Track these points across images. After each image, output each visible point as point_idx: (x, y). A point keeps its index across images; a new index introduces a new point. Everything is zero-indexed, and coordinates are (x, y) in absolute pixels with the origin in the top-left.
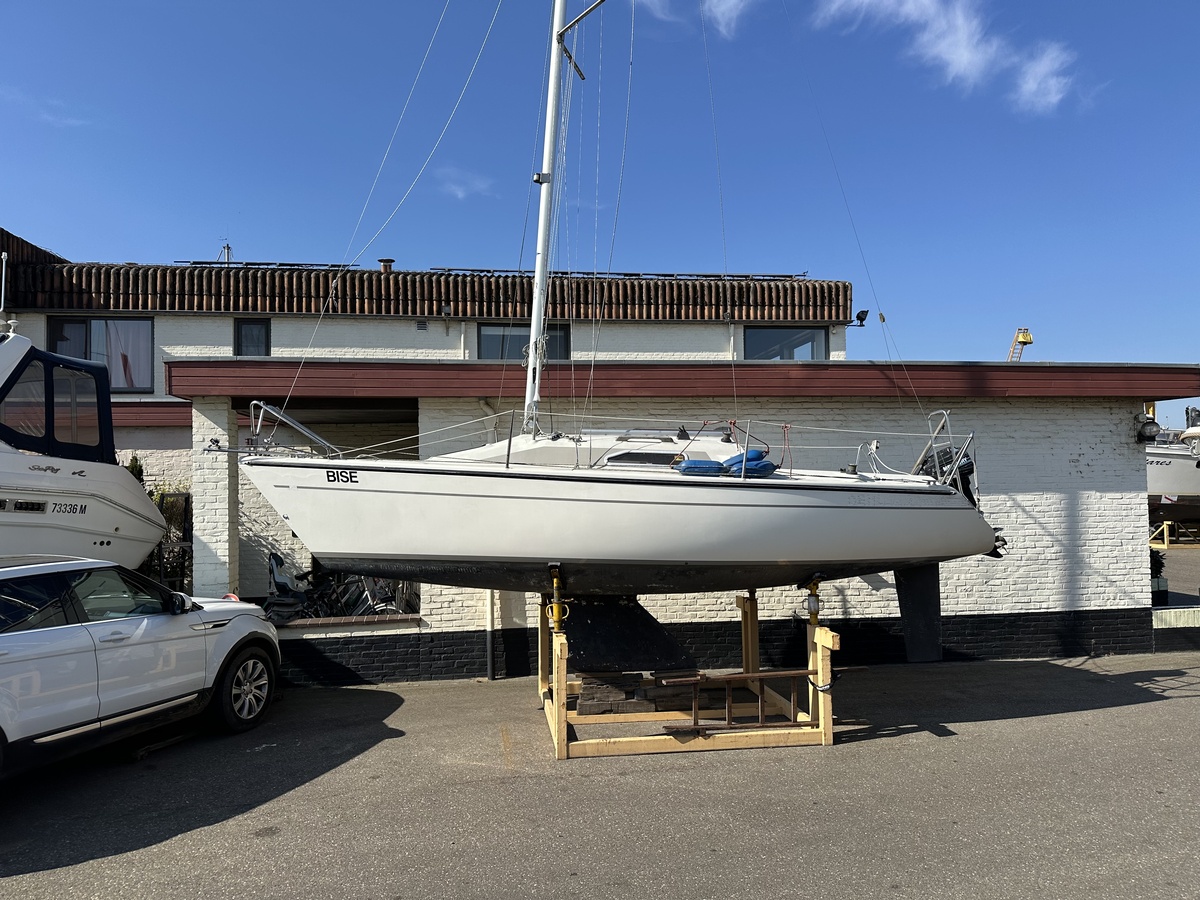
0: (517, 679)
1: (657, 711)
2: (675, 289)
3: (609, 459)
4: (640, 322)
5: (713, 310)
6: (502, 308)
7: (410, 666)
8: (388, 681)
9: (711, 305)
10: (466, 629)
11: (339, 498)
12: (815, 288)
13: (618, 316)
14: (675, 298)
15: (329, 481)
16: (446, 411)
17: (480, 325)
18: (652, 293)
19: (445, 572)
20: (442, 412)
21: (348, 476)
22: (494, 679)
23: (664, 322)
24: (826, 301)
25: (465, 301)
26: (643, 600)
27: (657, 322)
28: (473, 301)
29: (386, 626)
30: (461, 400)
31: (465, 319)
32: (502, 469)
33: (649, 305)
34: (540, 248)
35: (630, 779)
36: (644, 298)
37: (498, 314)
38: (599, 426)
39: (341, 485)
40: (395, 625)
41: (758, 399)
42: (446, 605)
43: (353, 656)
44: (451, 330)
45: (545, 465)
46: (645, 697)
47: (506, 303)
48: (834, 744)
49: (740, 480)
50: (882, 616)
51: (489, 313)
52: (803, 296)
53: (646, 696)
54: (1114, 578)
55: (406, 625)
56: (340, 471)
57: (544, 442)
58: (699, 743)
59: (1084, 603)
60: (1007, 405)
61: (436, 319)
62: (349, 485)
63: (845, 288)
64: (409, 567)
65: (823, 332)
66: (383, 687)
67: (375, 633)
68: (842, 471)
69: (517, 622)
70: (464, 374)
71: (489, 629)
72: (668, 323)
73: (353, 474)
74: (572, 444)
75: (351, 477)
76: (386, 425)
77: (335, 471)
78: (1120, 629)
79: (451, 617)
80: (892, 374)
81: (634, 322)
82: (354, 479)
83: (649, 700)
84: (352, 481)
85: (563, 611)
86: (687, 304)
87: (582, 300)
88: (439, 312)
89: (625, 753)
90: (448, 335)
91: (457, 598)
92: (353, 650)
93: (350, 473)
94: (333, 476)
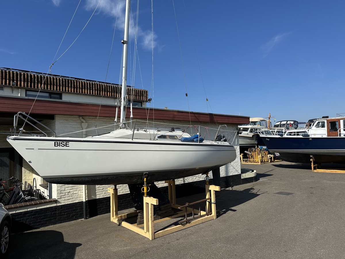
0: (92, 218)
2: (99, 86)
3: (158, 137)
4: (87, 95)
5: (111, 94)
6: (36, 85)
7: (53, 219)
8: (43, 226)
9: (110, 92)
10: (74, 202)
11: (61, 153)
12: (138, 91)
13: (80, 92)
14: (99, 88)
15: (55, 146)
17: (26, 91)
18: (91, 86)
20: (65, 121)
21: (65, 144)
22: (87, 219)
23: (95, 96)
24: (142, 95)
25: (21, 81)
27: (93, 95)
28: (24, 81)
29: (43, 204)
30: (72, 116)
31: (21, 87)
32: (130, 140)
33: (90, 90)
36: (88, 87)
37: (34, 87)
39: (61, 148)
40: (47, 204)
42: (67, 194)
43: (28, 219)
44: (14, 91)
47: (38, 83)
48: (217, 218)
49: (198, 143)
51: (31, 86)
52: (136, 93)
53: (158, 214)
55: (51, 203)
56: (61, 142)
58: (188, 225)
59: (230, 174)
61: (8, 87)
62: (65, 148)
63: (146, 92)
65: (140, 103)
66: (42, 229)
67: (38, 208)
68: (212, 141)
69: (93, 197)
71: (84, 201)
72: (96, 96)
73: (67, 143)
75: (66, 144)
77: (59, 142)
78: (236, 179)
79: (69, 198)
81: (85, 94)
82: (67, 145)
84: (66, 146)
86: (102, 91)
87: (67, 85)
88: (9, 84)
89: (170, 233)
90: (13, 93)
91: (71, 191)
92: (28, 216)
93: (66, 143)
94: (57, 144)
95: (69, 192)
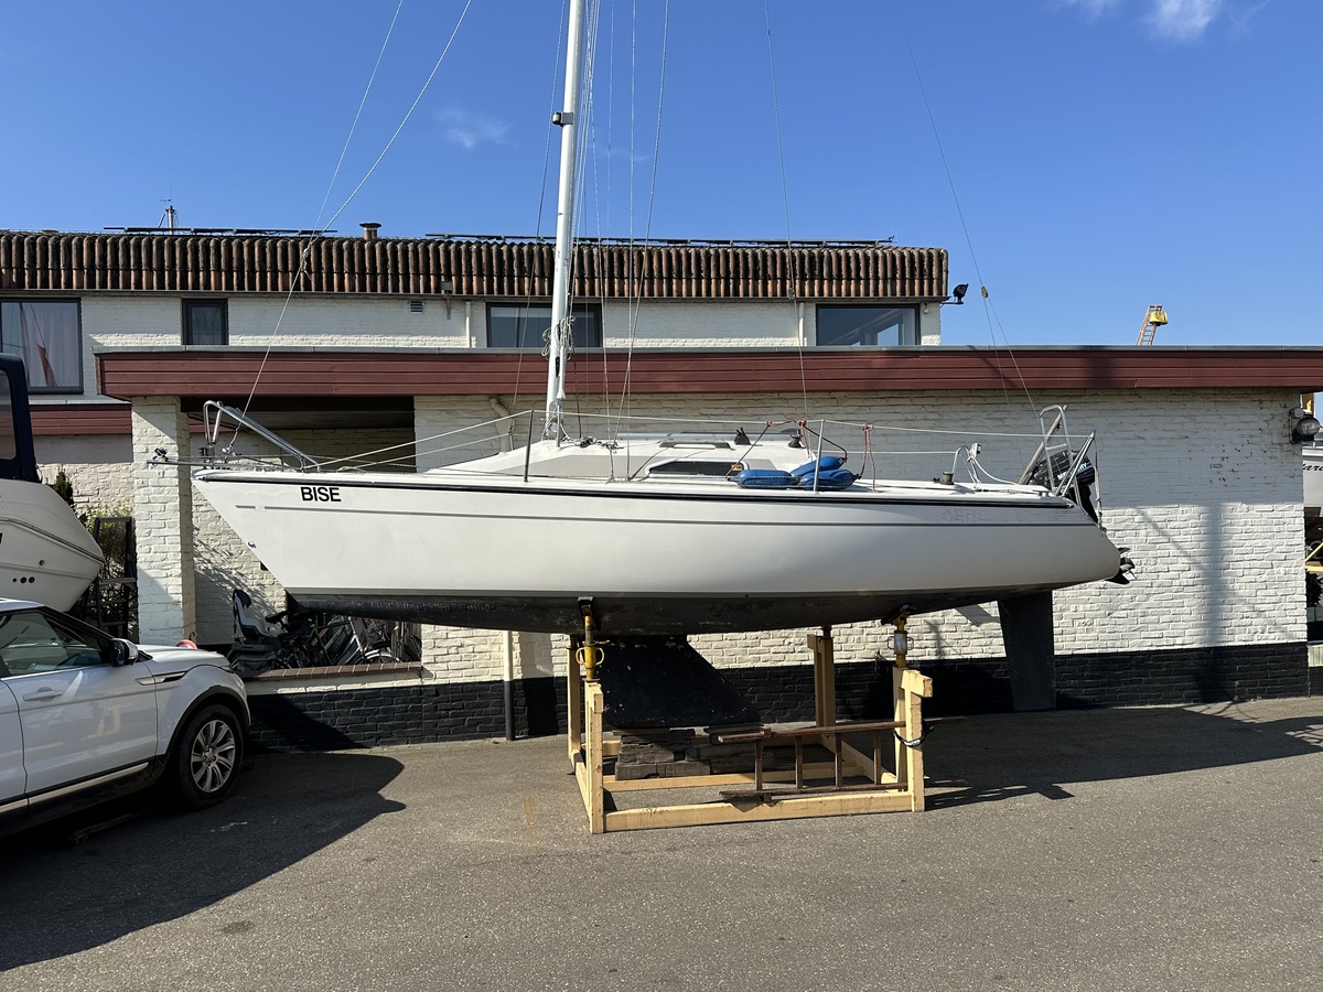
0: (542, 739)
1: (712, 773)
2: (731, 259)
3: (651, 470)
4: (688, 300)
5: (778, 286)
6: (516, 284)
7: (410, 726)
8: (383, 744)
9: (775, 278)
10: (478, 679)
11: (317, 520)
12: (903, 257)
13: (661, 294)
14: (731, 270)
15: (304, 499)
16: (449, 412)
17: (489, 306)
18: (703, 265)
19: (451, 610)
20: (444, 414)
21: (328, 493)
22: (513, 739)
23: (718, 300)
24: (917, 273)
25: (470, 275)
26: (694, 641)
27: (709, 300)
28: (480, 275)
29: (382, 677)
30: (468, 398)
31: (470, 298)
32: (519, 483)
33: (699, 278)
34: (562, 207)
35: (680, 855)
36: (693, 271)
37: (511, 291)
38: (638, 429)
39: (319, 504)
40: (392, 676)
41: (833, 395)
42: (453, 650)
43: (339, 714)
44: (453, 312)
45: (573, 478)
46: (698, 758)
47: (521, 277)
48: (926, 810)
49: (812, 494)
50: (983, 656)
51: (500, 290)
52: (889, 267)
53: (699, 756)
54: (1263, 607)
55: (405, 675)
56: (317, 487)
57: (571, 449)
58: (763, 811)
59: (1225, 637)
60: (1136, 398)
61: (434, 299)
62: (330, 504)
63: (940, 256)
64: (406, 605)
65: (913, 311)
66: (377, 751)
67: (367, 686)
68: (936, 480)
69: (541, 670)
70: (470, 366)
71: (506, 678)
72: (723, 301)
73: (334, 491)
74: (606, 452)
75: (332, 494)
76: (375, 430)
77: (311, 487)
78: (1268, 668)
79: (460, 665)
80: (997, 362)
81: (680, 300)
82: (335, 497)
83: (703, 761)
84: (333, 500)
85: (597, 656)
86: (746, 278)
87: (616, 273)
88: (438, 289)
89: (674, 824)
90: (449, 318)
91: (468, 641)
92: (340, 707)
93: (331, 489)
94: (309, 493)
95: (462, 646)
